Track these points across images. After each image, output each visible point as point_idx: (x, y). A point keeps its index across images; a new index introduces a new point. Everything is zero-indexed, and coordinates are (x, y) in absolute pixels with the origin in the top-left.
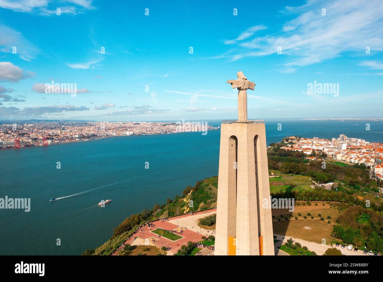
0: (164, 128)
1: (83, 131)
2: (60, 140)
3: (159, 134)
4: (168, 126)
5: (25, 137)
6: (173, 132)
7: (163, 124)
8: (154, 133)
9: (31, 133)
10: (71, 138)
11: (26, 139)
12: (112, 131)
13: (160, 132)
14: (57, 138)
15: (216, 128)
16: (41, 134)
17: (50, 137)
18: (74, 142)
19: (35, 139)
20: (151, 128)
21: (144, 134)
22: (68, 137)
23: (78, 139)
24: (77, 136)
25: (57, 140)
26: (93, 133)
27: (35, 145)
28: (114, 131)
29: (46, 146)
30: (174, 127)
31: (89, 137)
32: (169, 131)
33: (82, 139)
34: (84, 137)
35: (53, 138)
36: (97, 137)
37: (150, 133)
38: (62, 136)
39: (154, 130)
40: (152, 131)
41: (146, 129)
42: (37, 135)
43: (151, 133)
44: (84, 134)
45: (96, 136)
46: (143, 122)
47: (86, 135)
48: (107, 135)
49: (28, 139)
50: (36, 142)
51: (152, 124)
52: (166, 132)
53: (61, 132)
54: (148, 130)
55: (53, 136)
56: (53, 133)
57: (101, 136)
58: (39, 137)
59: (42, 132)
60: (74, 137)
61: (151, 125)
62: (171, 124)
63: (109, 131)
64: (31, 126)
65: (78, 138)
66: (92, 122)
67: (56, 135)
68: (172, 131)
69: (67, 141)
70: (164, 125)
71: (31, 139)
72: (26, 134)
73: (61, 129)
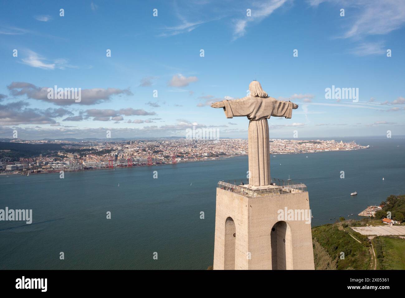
0: (299, 147)
1: (213, 149)
2: (189, 158)
3: (292, 153)
4: (304, 144)
5: (159, 154)
6: (310, 152)
7: (299, 141)
8: (287, 152)
9: (165, 150)
10: (199, 156)
11: (159, 157)
12: (242, 149)
13: (293, 151)
14: (187, 156)
15: (365, 147)
16: (173, 152)
17: (181, 155)
18: (202, 161)
19: (167, 157)
20: (284, 147)
21: (276, 154)
22: (197, 155)
23: (206, 158)
24: (206, 154)
25: (186, 158)
26: (222, 151)
27: (166, 163)
28: (244, 149)
29: (175, 164)
30: (311, 146)
31: (217, 156)
32: (304, 150)
33: (210, 158)
34: (212, 155)
35: (183, 156)
36: (226, 156)
37: (282, 152)
38: (192, 154)
39: (287, 148)
40: (285, 150)
41: (279, 147)
42: (170, 153)
43: (284, 152)
44: (213, 153)
45: (225, 154)
46: (277, 139)
47: (215, 153)
48: (236, 154)
49: (161, 156)
50: (168, 159)
51: (287, 142)
52: (301, 151)
53: (192, 150)
54: (281, 149)
55: (184, 154)
56: (184, 151)
57: (230, 155)
58: (171, 154)
59: (175, 150)
60: (203, 155)
61: (285, 143)
62: (308, 142)
63: (239, 149)
64: (168, 143)
65: (206, 156)
66: (225, 140)
67: (187, 153)
68: (308, 151)
69: (196, 159)
70: (300, 144)
71: (163, 157)
72: (160, 152)
73: (193, 147)
